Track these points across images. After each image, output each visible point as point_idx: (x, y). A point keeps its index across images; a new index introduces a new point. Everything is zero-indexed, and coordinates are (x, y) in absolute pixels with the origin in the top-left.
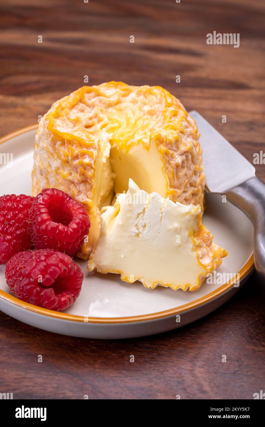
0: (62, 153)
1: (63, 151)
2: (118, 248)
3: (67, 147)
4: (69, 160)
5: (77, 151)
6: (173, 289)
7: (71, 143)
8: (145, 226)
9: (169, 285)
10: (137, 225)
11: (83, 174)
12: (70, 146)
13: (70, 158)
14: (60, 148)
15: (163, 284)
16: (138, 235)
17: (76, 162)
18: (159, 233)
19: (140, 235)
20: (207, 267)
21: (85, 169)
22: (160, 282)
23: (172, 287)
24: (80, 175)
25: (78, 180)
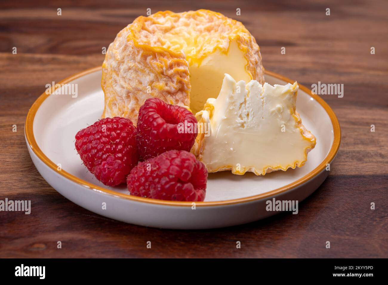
0: (155, 66)
1: (156, 63)
2: (226, 142)
3: (159, 60)
4: (164, 71)
5: (170, 61)
6: (283, 170)
7: (162, 54)
8: (248, 115)
9: (279, 167)
10: (240, 116)
11: (180, 82)
12: (162, 58)
13: (164, 68)
14: (152, 61)
15: (272, 167)
16: (242, 125)
17: (171, 72)
18: (263, 118)
19: (245, 125)
20: (311, 139)
21: (181, 76)
22: (270, 167)
23: (282, 168)
24: (177, 84)
25: (176, 88)
